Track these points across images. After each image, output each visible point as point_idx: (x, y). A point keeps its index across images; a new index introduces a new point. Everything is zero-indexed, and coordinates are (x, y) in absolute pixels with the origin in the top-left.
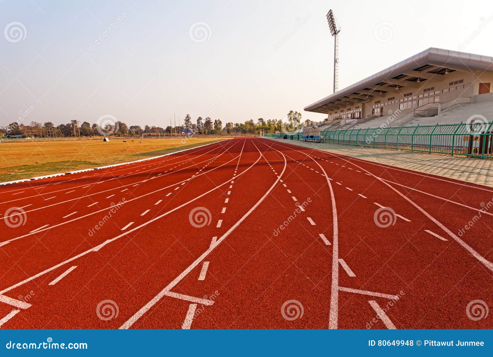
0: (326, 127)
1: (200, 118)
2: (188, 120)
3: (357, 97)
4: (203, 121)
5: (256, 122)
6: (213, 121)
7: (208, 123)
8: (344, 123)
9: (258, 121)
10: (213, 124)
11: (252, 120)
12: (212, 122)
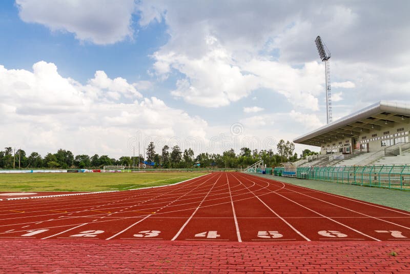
0: (316, 162)
1: (166, 147)
2: (152, 149)
3: (361, 126)
4: (170, 151)
5: (238, 153)
6: (182, 150)
7: (176, 153)
8: (332, 159)
9: (241, 151)
10: (182, 154)
11: (232, 150)
12: (181, 152)
